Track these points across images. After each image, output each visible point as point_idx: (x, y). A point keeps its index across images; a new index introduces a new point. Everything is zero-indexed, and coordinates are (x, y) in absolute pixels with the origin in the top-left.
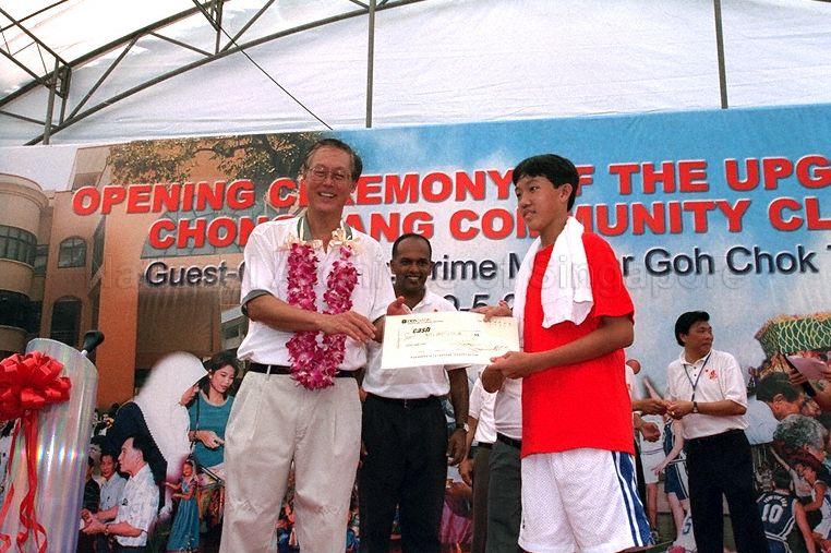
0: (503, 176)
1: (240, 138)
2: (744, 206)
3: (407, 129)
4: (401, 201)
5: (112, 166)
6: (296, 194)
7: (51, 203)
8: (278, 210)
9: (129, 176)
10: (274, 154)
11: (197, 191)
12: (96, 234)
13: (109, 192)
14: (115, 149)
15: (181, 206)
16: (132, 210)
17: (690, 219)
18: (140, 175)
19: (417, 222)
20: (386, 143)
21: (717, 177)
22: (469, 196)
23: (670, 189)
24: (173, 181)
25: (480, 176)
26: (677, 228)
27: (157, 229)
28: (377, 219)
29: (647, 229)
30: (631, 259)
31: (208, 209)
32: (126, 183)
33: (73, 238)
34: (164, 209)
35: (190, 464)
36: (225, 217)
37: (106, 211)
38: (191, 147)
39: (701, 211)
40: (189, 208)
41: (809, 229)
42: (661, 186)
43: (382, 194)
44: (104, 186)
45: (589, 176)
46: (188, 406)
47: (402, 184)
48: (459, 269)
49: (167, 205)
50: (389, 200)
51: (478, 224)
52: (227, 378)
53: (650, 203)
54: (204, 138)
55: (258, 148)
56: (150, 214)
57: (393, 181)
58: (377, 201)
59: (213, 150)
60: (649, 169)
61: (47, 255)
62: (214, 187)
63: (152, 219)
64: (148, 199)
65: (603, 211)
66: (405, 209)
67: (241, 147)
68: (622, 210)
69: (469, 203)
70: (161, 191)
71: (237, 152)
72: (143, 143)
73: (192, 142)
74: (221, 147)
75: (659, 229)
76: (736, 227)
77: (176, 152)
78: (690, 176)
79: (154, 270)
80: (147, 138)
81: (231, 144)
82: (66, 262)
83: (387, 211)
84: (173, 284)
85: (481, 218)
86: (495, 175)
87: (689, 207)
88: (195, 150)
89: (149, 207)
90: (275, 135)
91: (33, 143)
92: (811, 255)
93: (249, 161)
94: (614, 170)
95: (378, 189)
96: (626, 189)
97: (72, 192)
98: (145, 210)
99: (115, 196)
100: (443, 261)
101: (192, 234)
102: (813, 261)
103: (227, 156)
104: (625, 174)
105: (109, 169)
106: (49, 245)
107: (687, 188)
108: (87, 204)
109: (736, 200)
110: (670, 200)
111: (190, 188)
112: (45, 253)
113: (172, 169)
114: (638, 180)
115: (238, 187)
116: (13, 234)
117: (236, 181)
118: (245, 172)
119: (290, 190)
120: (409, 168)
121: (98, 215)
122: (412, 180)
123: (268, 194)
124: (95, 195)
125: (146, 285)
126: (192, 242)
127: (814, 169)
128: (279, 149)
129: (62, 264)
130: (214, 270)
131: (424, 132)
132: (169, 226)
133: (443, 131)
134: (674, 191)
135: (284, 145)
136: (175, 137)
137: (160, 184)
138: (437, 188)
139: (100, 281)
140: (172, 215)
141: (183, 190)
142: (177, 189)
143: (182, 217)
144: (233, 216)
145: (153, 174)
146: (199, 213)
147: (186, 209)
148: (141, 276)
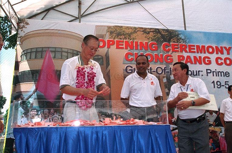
0: (228, 48)
1: (151, 29)
3: (200, 32)
4: (201, 53)
5: (109, 33)
6: (170, 48)
8: (166, 52)
10: (162, 35)
11: (139, 44)
12: (106, 55)
13: (109, 41)
14: (109, 27)
15: (134, 48)
16: (118, 47)
18: (119, 37)
19: (206, 60)
20: (195, 35)
22: (219, 53)
24: (130, 40)
25: (221, 47)
27: (127, 55)
28: (195, 57)
31: (144, 50)
32: (114, 38)
33: (98, 55)
34: (129, 48)
36: (149, 53)
37: (109, 47)
40: (137, 49)
43: (196, 50)
44: (107, 39)
47: (201, 48)
48: (220, 73)
50: (198, 52)
51: (223, 61)
55: (157, 33)
56: (124, 50)
57: (198, 47)
58: (194, 52)
59: (143, 31)
62: (144, 43)
63: (125, 52)
66: (203, 55)
67: (152, 32)
69: (219, 55)
70: (127, 43)
71: (150, 33)
72: (119, 26)
73: (135, 28)
74: (145, 31)
77: (130, 31)
79: (128, 68)
80: (120, 25)
81: (148, 30)
83: (198, 55)
85: (223, 59)
86: (225, 48)
88: (136, 31)
90: (161, 29)
91: (70, 21)
93: (154, 36)
95: (194, 49)
98: (123, 48)
99: (111, 43)
100: (215, 71)
103: (147, 34)
105: (108, 34)
108: (101, 44)
111: (136, 43)
113: (130, 36)
115: (152, 44)
117: (151, 42)
118: (154, 40)
119: (168, 47)
120: (202, 43)
121: (106, 49)
122: (203, 47)
123: (162, 47)
124: (104, 42)
125: (126, 73)
128: (164, 34)
131: (205, 34)
132: (131, 54)
133: (210, 34)
135: (165, 32)
137: (126, 40)
138: (211, 50)
139: (109, 71)
140: (132, 50)
141: (134, 43)
142: (132, 43)
143: (135, 52)
144: (152, 53)
145: (124, 37)
146: (140, 51)
147: (136, 49)
148: (124, 70)
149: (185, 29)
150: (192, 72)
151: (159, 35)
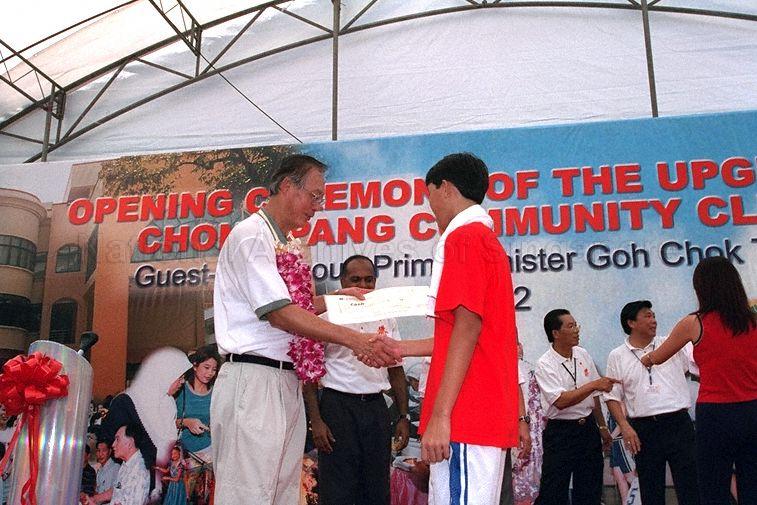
1: (219, 152)
2: (675, 204)
3: (369, 141)
4: (365, 206)
5: (104, 180)
7: (49, 214)
9: (119, 188)
10: (249, 166)
11: (180, 200)
12: (90, 240)
13: (101, 203)
14: (106, 165)
15: (167, 215)
16: (123, 218)
17: (626, 217)
18: (129, 187)
19: (380, 225)
20: (351, 154)
21: (650, 178)
23: (608, 191)
24: (159, 192)
26: (615, 226)
27: (144, 236)
28: (343, 223)
29: (588, 227)
30: (574, 254)
31: (191, 217)
32: (116, 194)
33: (69, 246)
34: (151, 218)
35: (177, 449)
36: (206, 224)
37: (99, 220)
38: (175, 161)
39: (636, 209)
40: (173, 216)
41: (735, 224)
42: (599, 188)
43: (348, 200)
44: (96, 199)
45: (533, 181)
46: (175, 396)
47: (365, 190)
48: (418, 266)
49: (154, 214)
50: (354, 206)
52: (210, 370)
53: (591, 203)
54: (186, 153)
55: (236, 161)
56: (138, 222)
57: (358, 187)
58: (343, 207)
59: (195, 163)
60: (588, 173)
61: (46, 261)
62: (195, 197)
63: (141, 227)
64: (136, 209)
65: (548, 212)
66: (369, 213)
67: (221, 160)
68: (565, 210)
69: (425, 207)
70: (148, 202)
71: (216, 165)
72: (132, 158)
73: (176, 157)
74: (201, 161)
75: (598, 226)
76: (668, 224)
77: (161, 165)
78: (625, 179)
79: (143, 273)
80: (135, 154)
81: (211, 157)
82: (63, 267)
83: (352, 215)
84: (159, 285)
87: (625, 206)
88: (178, 164)
89: (137, 216)
90: (249, 148)
91: (32, 160)
92: (737, 248)
93: (226, 174)
94: (557, 175)
95: (344, 196)
96: (568, 191)
97: (67, 204)
98: (134, 218)
99: (107, 207)
100: (404, 259)
101: (177, 240)
102: (740, 253)
103: (208, 169)
104: (567, 177)
105: (101, 182)
106: (47, 253)
107: (623, 190)
108: (81, 214)
109: (668, 199)
110: (608, 200)
111: (175, 198)
112: (44, 259)
113: (157, 181)
114: (579, 184)
115: (218, 197)
116: (16, 243)
117: (215, 191)
118: (224, 183)
120: (371, 176)
121: (91, 224)
122: (375, 186)
123: (244, 202)
124: (88, 206)
125: (135, 287)
126: (176, 247)
127: (737, 170)
128: (255, 161)
129: (59, 269)
130: (197, 272)
131: (385, 143)
132: (156, 233)
133: (403, 141)
134: (611, 193)
135: (258, 157)
136: (160, 152)
137: (147, 195)
138: (397, 194)
139: (93, 285)
140: (159, 223)
141: (168, 200)
142: (163, 200)
143: (167, 225)
144: (214, 222)
145: (141, 186)
146: (182, 221)
147: (171, 217)
148: (131, 279)
149: (335, 137)
150: (329, 269)
151: (242, 168)
